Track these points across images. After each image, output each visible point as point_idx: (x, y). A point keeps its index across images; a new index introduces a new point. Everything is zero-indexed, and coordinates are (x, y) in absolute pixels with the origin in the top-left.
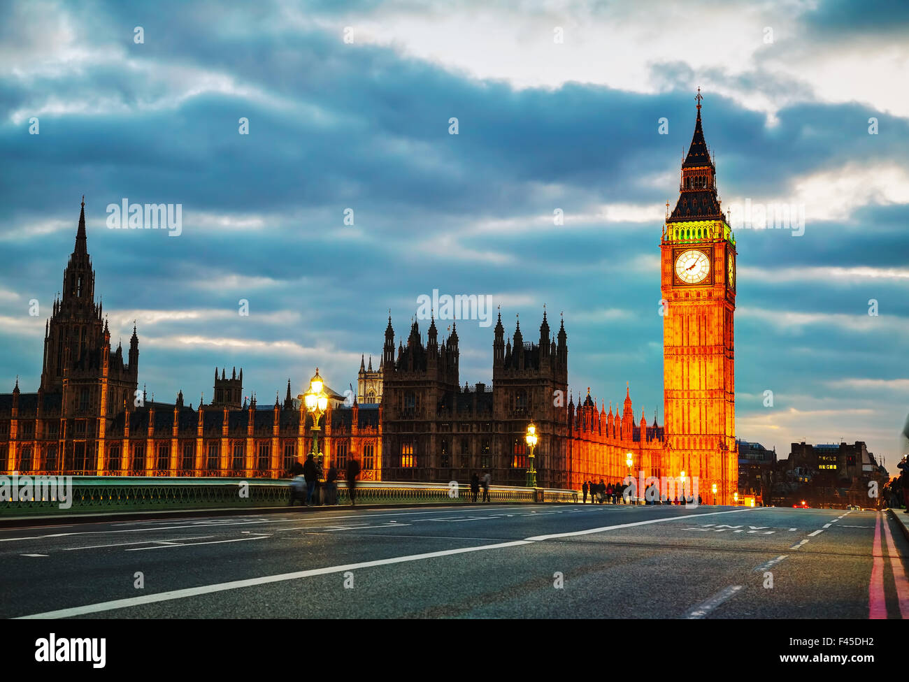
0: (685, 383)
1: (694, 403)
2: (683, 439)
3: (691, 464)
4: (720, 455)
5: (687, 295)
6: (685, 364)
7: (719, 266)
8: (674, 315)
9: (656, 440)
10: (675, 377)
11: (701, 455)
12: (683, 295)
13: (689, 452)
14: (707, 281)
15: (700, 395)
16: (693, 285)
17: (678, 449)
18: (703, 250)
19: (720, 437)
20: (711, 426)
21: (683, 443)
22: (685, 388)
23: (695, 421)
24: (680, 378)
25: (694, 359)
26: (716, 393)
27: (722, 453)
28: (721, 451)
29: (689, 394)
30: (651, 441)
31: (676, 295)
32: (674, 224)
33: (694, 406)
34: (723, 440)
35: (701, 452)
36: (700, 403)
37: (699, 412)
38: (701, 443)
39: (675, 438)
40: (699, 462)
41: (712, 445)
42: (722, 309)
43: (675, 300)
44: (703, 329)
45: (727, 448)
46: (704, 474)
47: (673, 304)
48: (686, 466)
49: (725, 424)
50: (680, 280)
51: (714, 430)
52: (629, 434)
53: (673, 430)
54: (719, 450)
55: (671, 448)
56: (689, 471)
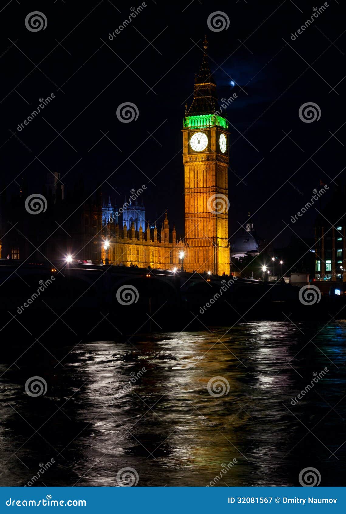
0: (196, 209)
1: (201, 220)
2: (195, 241)
3: (199, 255)
4: (213, 249)
5: (196, 158)
6: (196, 198)
7: (213, 141)
8: (190, 170)
9: (181, 242)
10: (190, 206)
11: (204, 250)
12: (194, 159)
13: (198, 248)
14: (207, 150)
15: (204, 215)
16: (199, 152)
17: (192, 247)
18: (204, 132)
19: (214, 239)
20: (209, 233)
21: (195, 243)
22: (196, 212)
23: (201, 231)
24: (193, 207)
25: (201, 195)
26: (211, 214)
28: (214, 247)
29: (198, 215)
30: (178, 243)
31: (190, 159)
32: (189, 117)
33: (201, 222)
34: (215, 240)
35: (204, 248)
36: (204, 220)
37: (203, 225)
38: (204, 243)
39: (191, 240)
40: (203, 253)
41: (210, 244)
42: (214, 166)
43: (190, 162)
44: (205, 177)
45: (217, 245)
46: (206, 260)
47: (189, 164)
48: (197, 256)
49: (217, 231)
50: (192, 150)
51: (211, 235)
52: (166, 239)
53: (189, 236)
54: (212, 246)
55: (188, 246)
56: (198, 259)
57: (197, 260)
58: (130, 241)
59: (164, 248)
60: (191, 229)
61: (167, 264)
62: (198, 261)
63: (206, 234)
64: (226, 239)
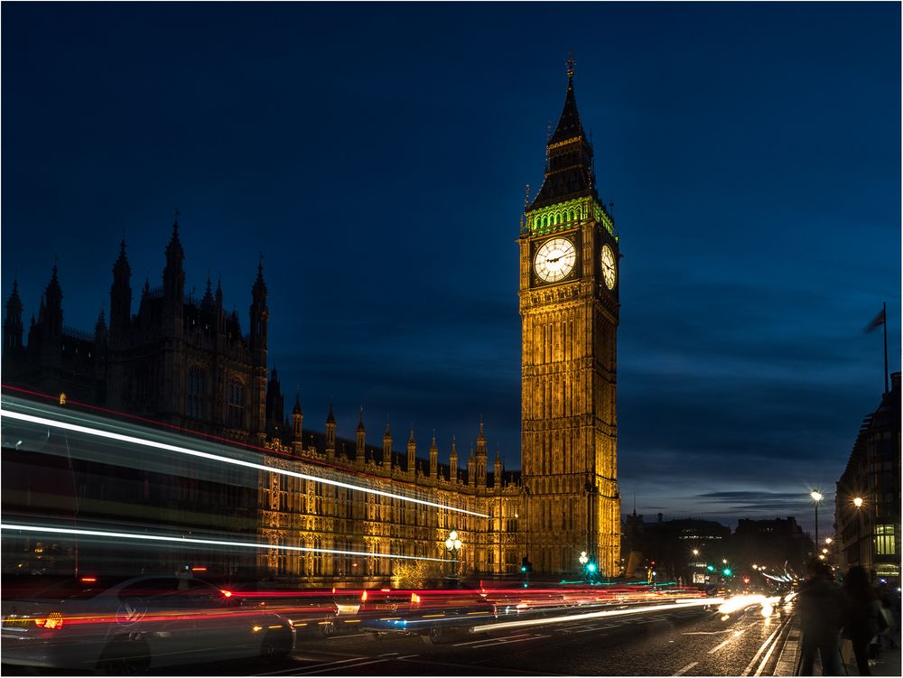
0: (547, 410)
2: (544, 481)
3: (553, 512)
4: (586, 498)
5: (548, 298)
6: (547, 386)
7: (588, 252)
8: (534, 326)
9: (511, 485)
10: (534, 404)
11: (564, 500)
12: (543, 298)
13: (551, 498)
14: (572, 275)
15: (564, 423)
16: (555, 282)
17: (537, 494)
18: (566, 236)
19: (587, 476)
20: (577, 462)
21: (544, 486)
22: (547, 416)
23: (557, 458)
24: (540, 405)
26: (582, 419)
27: (589, 496)
28: (587, 493)
29: (550, 424)
30: (507, 486)
31: (535, 300)
32: (534, 212)
33: (557, 439)
34: (590, 479)
35: (564, 497)
36: (564, 434)
37: (562, 445)
38: (564, 485)
39: (534, 480)
40: (562, 509)
41: (578, 486)
42: (590, 310)
43: (535, 306)
44: (568, 339)
45: (596, 490)
46: (568, 524)
47: (532, 311)
48: (547, 516)
49: (594, 458)
50: (539, 279)
51: (581, 467)
52: (480, 477)
53: (531, 470)
54: (584, 493)
55: (528, 493)
56: (550, 521)
57: (547, 524)
58: (378, 470)
59: (474, 497)
60: (534, 454)
61: (482, 532)
62: (550, 527)
63: (568, 465)
64: (612, 479)
